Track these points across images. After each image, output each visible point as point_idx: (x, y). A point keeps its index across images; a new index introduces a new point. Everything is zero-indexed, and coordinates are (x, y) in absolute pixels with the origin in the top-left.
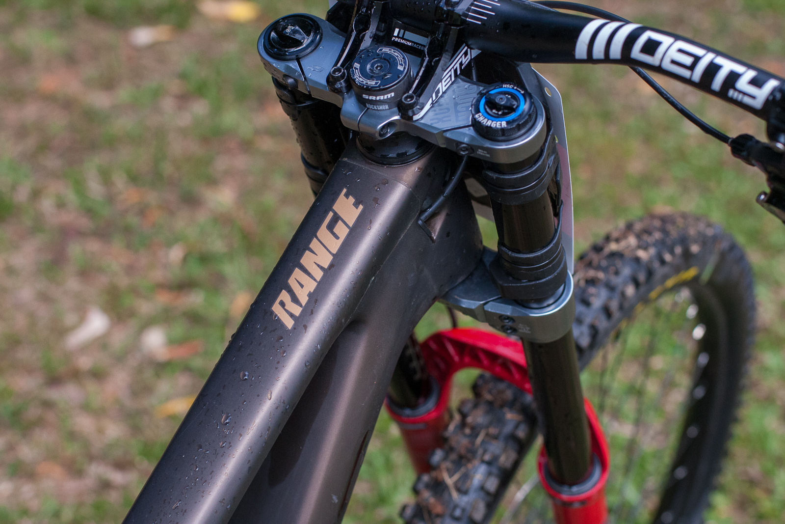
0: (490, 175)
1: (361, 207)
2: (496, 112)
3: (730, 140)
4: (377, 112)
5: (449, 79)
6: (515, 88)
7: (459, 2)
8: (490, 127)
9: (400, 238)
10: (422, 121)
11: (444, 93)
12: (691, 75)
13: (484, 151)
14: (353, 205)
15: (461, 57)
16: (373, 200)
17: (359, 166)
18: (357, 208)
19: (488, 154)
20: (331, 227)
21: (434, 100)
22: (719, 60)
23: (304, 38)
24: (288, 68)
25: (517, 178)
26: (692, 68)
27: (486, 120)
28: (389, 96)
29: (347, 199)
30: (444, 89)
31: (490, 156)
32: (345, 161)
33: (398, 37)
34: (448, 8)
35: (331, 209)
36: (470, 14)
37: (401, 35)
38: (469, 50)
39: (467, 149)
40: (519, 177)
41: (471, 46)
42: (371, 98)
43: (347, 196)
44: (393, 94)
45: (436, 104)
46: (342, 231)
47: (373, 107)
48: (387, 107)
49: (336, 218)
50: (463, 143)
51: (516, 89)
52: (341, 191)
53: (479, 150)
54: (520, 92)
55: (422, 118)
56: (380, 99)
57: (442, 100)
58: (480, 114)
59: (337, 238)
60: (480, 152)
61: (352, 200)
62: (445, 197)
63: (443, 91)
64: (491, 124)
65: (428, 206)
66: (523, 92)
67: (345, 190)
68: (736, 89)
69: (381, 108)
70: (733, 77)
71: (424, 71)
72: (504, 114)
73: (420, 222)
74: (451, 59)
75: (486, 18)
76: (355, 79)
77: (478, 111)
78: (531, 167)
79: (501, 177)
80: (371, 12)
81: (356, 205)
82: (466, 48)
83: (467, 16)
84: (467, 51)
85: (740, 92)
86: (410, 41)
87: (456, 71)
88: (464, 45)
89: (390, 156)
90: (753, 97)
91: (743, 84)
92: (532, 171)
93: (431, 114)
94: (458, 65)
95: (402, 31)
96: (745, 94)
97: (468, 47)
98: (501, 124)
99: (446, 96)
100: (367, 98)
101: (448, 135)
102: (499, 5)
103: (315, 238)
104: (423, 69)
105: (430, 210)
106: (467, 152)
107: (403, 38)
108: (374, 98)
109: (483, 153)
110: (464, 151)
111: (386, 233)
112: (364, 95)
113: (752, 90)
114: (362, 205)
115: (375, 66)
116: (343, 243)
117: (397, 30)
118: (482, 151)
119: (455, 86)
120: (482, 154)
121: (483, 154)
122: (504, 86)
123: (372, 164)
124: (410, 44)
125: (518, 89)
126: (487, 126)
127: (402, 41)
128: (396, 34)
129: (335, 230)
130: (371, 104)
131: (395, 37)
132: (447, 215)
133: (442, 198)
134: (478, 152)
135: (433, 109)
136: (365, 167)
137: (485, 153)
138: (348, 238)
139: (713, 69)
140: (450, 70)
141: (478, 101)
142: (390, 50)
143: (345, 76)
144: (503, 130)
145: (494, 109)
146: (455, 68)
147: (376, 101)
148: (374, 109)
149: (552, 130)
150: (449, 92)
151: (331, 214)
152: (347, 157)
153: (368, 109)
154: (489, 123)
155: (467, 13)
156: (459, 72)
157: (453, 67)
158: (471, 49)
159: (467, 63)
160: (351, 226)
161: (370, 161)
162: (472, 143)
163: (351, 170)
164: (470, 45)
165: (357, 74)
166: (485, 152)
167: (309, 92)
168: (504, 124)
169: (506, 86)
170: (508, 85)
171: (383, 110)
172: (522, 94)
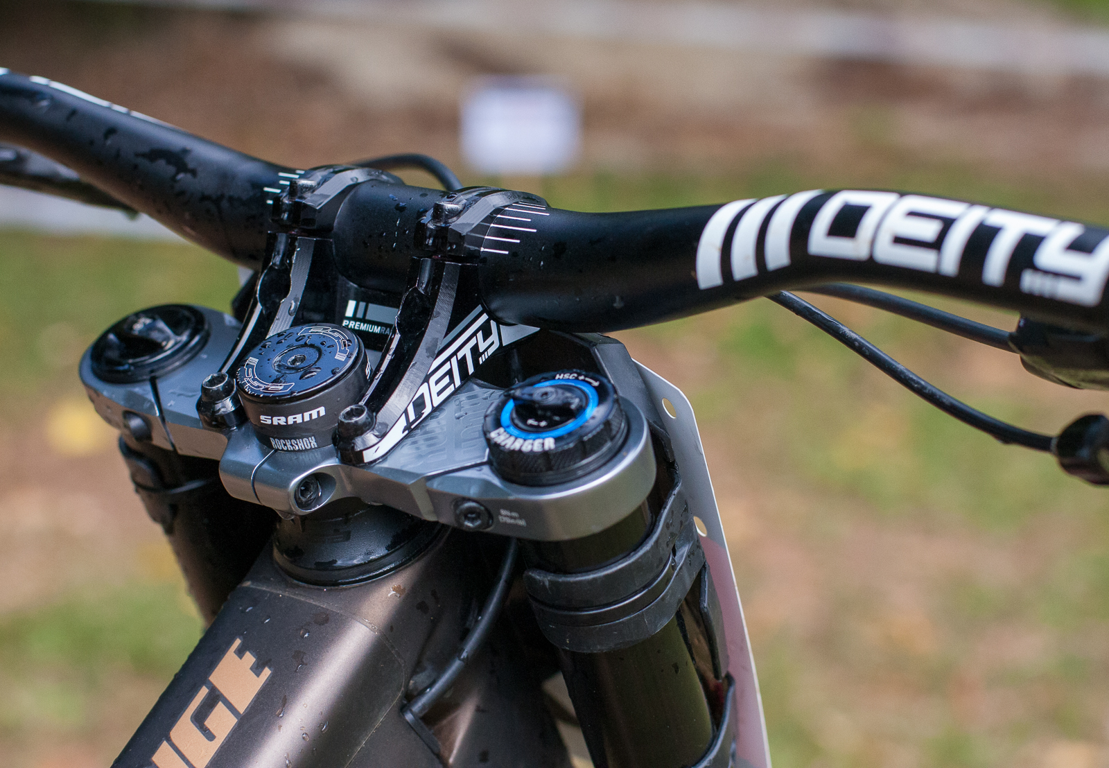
0: (538, 577)
1: (267, 672)
2: (535, 423)
3: (1054, 443)
4: (294, 457)
5: (447, 380)
6: (582, 378)
7: (461, 211)
8: (520, 451)
9: (358, 745)
10: (386, 465)
11: (436, 410)
12: (939, 262)
13: (511, 511)
14: (251, 669)
15: (475, 334)
16: (294, 657)
17: (272, 594)
18: (258, 675)
19: (520, 518)
20: (200, 719)
21: (411, 420)
22: (996, 218)
23: (168, 339)
24: (131, 397)
25: (595, 579)
26: (937, 245)
27: (512, 439)
28: (315, 416)
29: (241, 658)
30: (437, 401)
31: (527, 522)
32: (247, 587)
33: (354, 318)
34: (438, 225)
35: (204, 680)
36: (486, 237)
37: (360, 315)
38: (493, 324)
39: (479, 516)
40: (600, 578)
41: (500, 314)
42: (276, 421)
43: (240, 653)
44: (322, 411)
45: (419, 431)
46: (222, 722)
47: (285, 445)
48: (314, 444)
49: (215, 698)
50: (469, 500)
51: (584, 380)
52: (229, 644)
53: (503, 512)
54: (590, 383)
55: (385, 457)
56: (295, 422)
57: (432, 425)
58: (501, 430)
59: (210, 736)
60: (505, 516)
61: (249, 658)
62: (463, 660)
63: (435, 405)
64: (521, 446)
65: (428, 682)
66: (596, 384)
67: (238, 642)
68: (1036, 269)
69: (301, 444)
70: (1028, 247)
71: (391, 361)
72: (552, 425)
73: (409, 717)
74: (447, 334)
75: (518, 241)
76: (245, 384)
77: (498, 424)
78: (628, 555)
79: (560, 580)
80: (291, 261)
81: (257, 669)
82: (485, 317)
83: (480, 242)
84: (487, 322)
85: (1046, 272)
86: (378, 324)
87: (462, 363)
88: (479, 308)
89: (339, 563)
90: (1076, 278)
91: (1051, 255)
92: (630, 565)
93: (406, 450)
94: (466, 351)
95: (362, 305)
96: (1057, 275)
97: (492, 316)
98: (543, 444)
99: (443, 416)
100: (269, 422)
101: (435, 485)
102: (548, 214)
103: (165, 742)
104: (388, 358)
105: (431, 693)
106: (478, 523)
107: (363, 320)
108: (282, 421)
109: (511, 517)
110: (472, 520)
111: (321, 726)
112: (262, 417)
113: (1075, 262)
114: (270, 668)
115: (290, 360)
116: (222, 747)
117: (352, 305)
118: (508, 513)
119: (463, 397)
120: (509, 521)
121: (512, 521)
122: (558, 377)
123: (298, 586)
124: (377, 330)
125: (587, 379)
126: (513, 452)
127: (364, 327)
128: (349, 312)
129: (209, 723)
130: (279, 439)
131: (349, 319)
132: (479, 710)
133: (456, 665)
134: (500, 518)
135: (409, 440)
136: (282, 593)
137: (514, 518)
138: (232, 736)
139: (982, 238)
140: (449, 359)
141: (500, 409)
142: (324, 329)
143: (232, 390)
144: (546, 454)
145: (531, 418)
146: (460, 355)
147: (287, 426)
148: (288, 450)
149: (680, 485)
150: (451, 408)
151: (204, 691)
152: (252, 579)
153: (277, 450)
154: (517, 446)
155: (483, 236)
156: (471, 370)
157: (455, 353)
158: (500, 322)
159: (491, 351)
160: (242, 710)
161: (296, 582)
162: (486, 497)
163: (255, 602)
164: (496, 310)
165: (251, 375)
166: (514, 514)
167: (173, 446)
168: (549, 443)
169: (561, 377)
170: (567, 376)
171: (306, 450)
172: (595, 387)
